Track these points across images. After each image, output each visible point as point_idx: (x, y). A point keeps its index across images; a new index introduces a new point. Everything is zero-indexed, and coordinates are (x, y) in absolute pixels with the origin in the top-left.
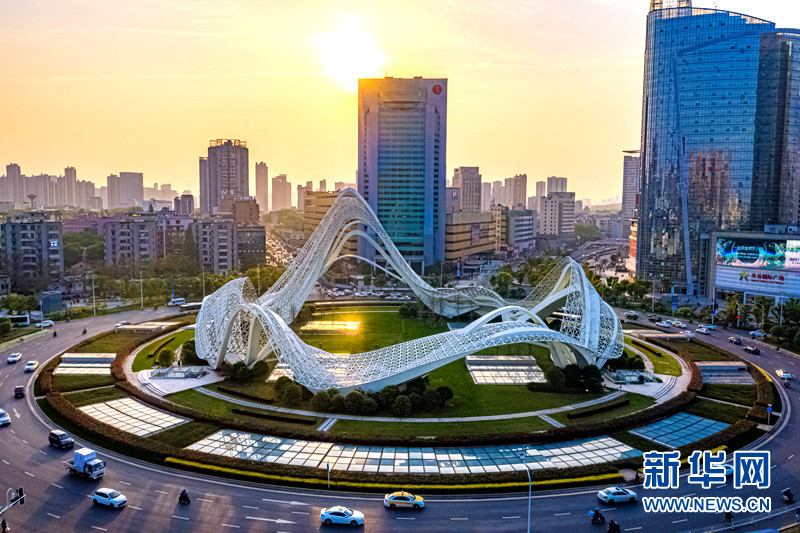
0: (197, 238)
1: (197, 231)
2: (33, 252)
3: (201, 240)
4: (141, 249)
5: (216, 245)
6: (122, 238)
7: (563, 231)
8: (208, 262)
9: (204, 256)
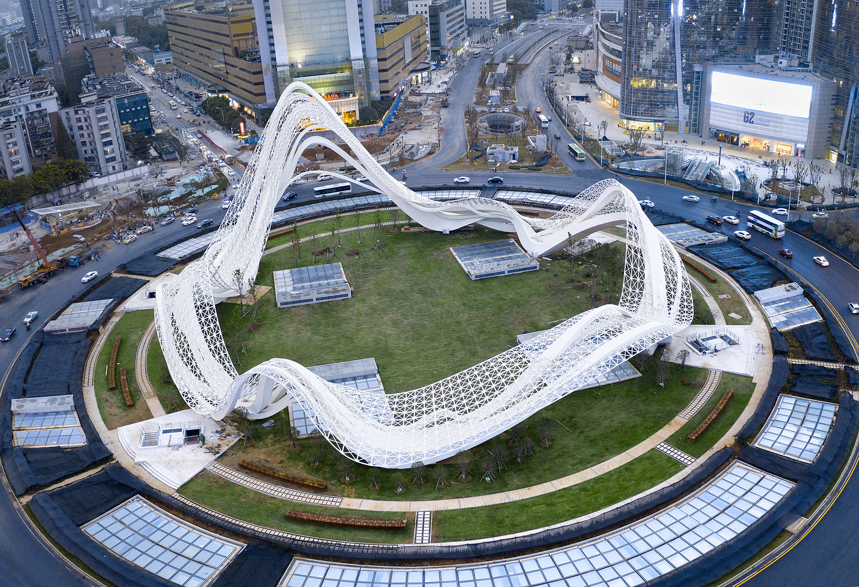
0: (71, 129)
1: (69, 119)
3: (75, 129)
4: (13, 163)
7: (495, 13)
8: (89, 154)
9: (84, 149)
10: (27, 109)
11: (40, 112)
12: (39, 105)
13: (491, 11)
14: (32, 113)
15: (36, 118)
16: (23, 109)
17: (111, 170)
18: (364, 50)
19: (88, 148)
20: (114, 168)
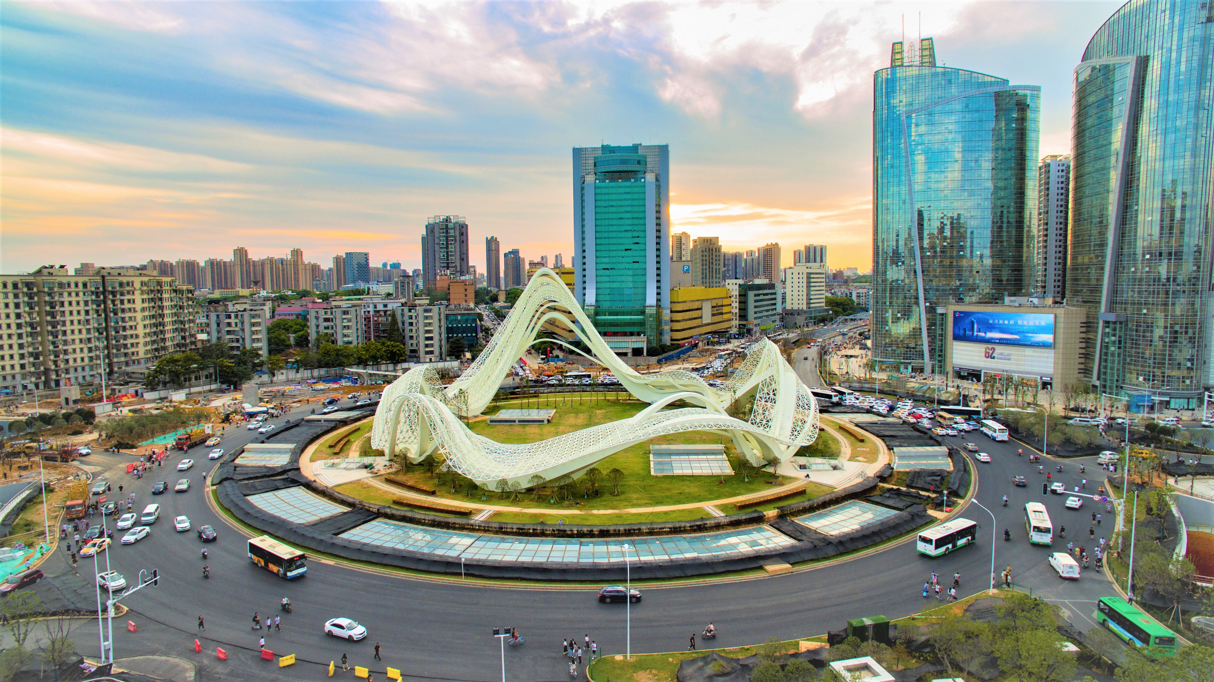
0: (403, 324)
1: (403, 315)
2: (238, 341)
3: (407, 324)
4: (345, 336)
5: (422, 329)
6: (326, 324)
7: (812, 305)
8: (414, 348)
9: (411, 342)
10: (375, 307)
11: (385, 312)
12: (385, 306)
13: (808, 304)
14: (379, 311)
15: (381, 316)
16: (371, 306)
17: (428, 360)
18: (658, 300)
19: (414, 342)
20: (431, 359)
